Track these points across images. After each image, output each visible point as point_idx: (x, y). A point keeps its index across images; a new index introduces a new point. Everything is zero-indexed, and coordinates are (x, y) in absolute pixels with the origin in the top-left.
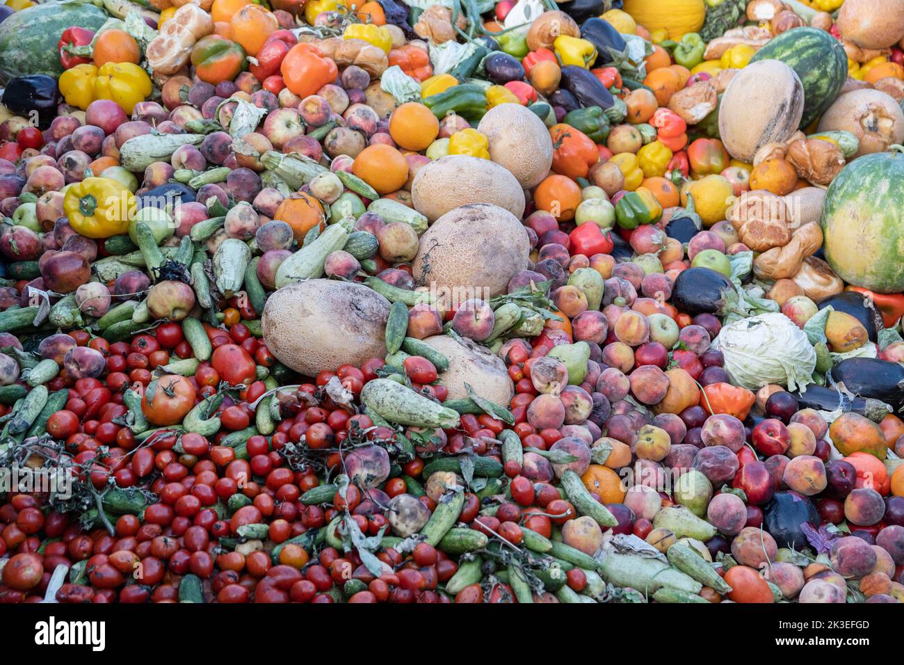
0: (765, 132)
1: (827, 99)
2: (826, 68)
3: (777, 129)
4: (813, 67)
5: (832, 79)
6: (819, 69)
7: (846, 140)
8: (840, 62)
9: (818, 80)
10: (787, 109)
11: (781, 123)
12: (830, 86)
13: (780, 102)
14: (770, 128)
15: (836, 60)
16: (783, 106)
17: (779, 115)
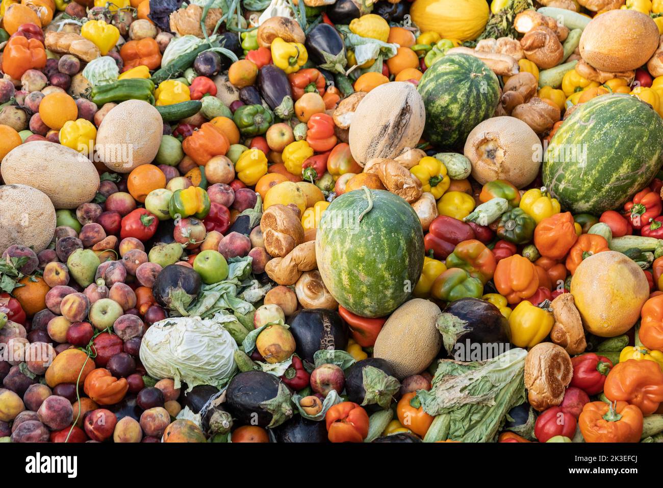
0: (369, 148)
1: (462, 122)
2: (456, 94)
3: (380, 147)
4: (444, 93)
5: (463, 105)
6: (449, 94)
7: (453, 164)
8: (474, 90)
9: (448, 105)
10: (390, 130)
11: (384, 141)
12: (461, 110)
13: (383, 123)
14: (374, 145)
15: (470, 88)
16: (386, 127)
17: (382, 134)
